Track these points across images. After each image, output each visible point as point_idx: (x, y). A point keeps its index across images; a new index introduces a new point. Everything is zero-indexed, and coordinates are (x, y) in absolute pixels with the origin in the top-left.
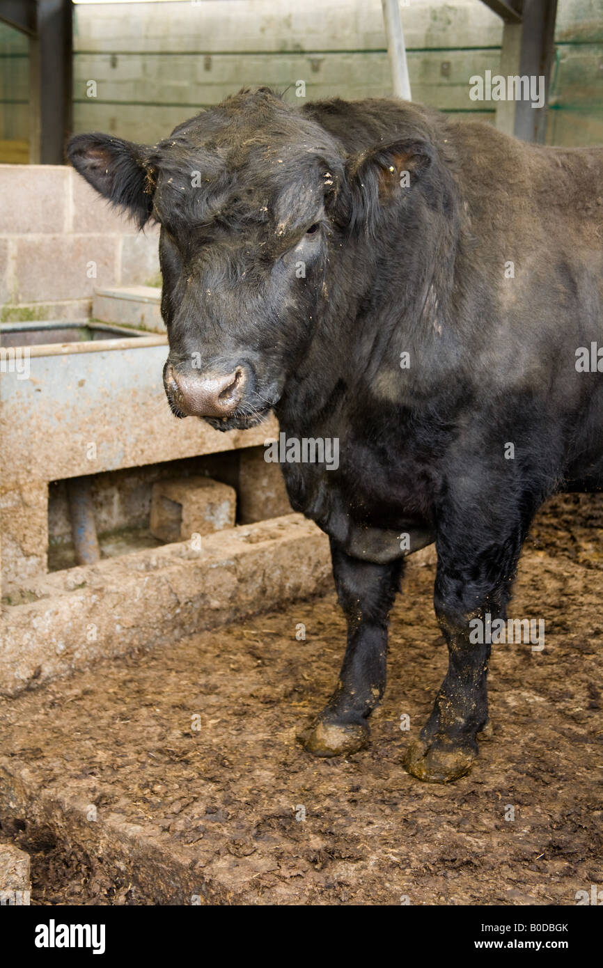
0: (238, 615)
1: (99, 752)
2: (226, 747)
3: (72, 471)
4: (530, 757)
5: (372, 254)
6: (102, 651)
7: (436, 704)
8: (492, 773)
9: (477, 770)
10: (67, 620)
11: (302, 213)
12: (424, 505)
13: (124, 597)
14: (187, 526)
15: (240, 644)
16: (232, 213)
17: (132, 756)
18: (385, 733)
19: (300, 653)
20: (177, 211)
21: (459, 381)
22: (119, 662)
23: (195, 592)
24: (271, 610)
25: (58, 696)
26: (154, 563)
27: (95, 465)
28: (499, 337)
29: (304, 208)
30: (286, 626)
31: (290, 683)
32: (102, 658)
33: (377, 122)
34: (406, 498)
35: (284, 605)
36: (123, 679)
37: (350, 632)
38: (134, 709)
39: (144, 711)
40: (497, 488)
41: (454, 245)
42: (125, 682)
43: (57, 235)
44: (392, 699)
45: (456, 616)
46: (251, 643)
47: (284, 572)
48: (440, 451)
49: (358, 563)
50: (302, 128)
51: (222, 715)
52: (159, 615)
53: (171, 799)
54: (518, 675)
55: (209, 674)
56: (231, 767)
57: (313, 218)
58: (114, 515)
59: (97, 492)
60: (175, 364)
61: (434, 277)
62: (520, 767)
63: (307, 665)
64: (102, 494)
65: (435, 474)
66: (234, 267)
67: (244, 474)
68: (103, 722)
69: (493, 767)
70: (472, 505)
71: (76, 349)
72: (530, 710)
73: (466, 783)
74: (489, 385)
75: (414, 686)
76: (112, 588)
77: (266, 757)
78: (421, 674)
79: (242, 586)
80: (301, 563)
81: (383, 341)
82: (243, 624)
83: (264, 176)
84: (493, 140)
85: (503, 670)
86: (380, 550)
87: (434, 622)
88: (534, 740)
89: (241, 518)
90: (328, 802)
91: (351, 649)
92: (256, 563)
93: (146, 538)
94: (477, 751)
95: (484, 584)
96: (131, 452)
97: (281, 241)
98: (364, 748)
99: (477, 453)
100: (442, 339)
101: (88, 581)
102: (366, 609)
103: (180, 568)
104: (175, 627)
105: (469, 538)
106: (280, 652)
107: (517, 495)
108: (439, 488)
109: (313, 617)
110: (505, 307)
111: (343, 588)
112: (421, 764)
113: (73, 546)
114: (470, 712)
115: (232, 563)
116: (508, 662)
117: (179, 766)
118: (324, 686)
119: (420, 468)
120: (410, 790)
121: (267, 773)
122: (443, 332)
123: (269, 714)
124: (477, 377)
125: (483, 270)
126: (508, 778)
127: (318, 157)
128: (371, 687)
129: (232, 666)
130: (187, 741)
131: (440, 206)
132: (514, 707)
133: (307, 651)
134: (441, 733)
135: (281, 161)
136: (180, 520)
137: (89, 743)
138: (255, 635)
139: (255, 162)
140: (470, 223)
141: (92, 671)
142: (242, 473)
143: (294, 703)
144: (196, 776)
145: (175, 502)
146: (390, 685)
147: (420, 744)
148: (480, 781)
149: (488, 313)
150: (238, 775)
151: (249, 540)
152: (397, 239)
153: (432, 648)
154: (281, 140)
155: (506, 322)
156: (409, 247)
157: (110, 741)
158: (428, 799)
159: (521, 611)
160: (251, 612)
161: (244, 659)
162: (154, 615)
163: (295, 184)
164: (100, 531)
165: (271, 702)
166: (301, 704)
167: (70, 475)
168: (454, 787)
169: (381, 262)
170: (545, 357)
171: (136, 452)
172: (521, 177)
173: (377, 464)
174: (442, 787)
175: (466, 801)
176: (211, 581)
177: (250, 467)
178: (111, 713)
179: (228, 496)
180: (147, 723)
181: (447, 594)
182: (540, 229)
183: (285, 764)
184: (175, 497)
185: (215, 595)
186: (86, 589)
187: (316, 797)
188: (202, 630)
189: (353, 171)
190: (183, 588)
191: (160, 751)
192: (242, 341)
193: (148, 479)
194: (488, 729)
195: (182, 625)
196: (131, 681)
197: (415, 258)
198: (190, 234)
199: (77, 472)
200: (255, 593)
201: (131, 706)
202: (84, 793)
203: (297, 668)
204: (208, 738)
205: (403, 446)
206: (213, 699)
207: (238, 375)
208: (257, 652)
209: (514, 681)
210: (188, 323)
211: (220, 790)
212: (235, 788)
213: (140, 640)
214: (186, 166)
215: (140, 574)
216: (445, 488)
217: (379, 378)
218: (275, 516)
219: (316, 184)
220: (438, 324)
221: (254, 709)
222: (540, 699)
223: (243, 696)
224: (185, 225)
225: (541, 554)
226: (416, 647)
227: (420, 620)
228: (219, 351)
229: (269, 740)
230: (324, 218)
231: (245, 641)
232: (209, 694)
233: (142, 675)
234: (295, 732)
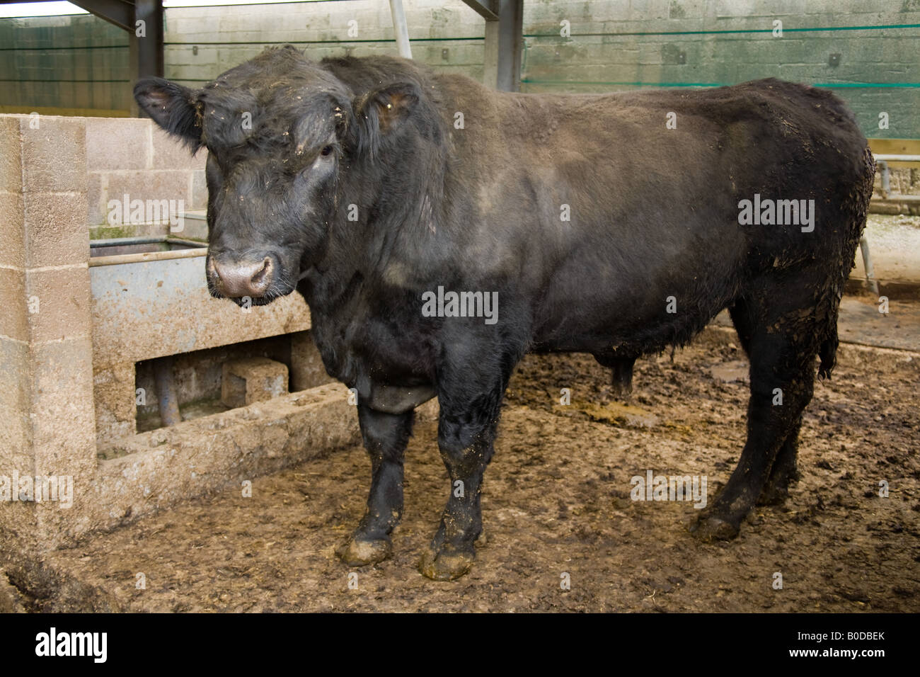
0: (290, 462)
1: (178, 572)
2: (279, 562)
3: (155, 353)
4: (515, 557)
5: (378, 174)
6: (181, 493)
7: (442, 520)
8: (486, 570)
9: (475, 569)
10: (151, 469)
11: (316, 137)
12: (428, 367)
13: (197, 451)
14: (250, 396)
15: (292, 484)
16: (259, 136)
17: (204, 574)
18: (404, 546)
19: (339, 489)
20: (218, 136)
21: (451, 269)
22: (195, 502)
23: (255, 445)
24: (316, 457)
25: (145, 530)
26: (222, 423)
27: (173, 348)
28: (480, 235)
29: (318, 133)
30: (328, 469)
31: (330, 512)
32: (181, 499)
33: (380, 73)
34: (414, 362)
35: (326, 454)
36: (197, 515)
37: (374, 468)
38: (206, 537)
39: (215, 539)
40: (483, 351)
41: (442, 165)
42: (199, 517)
43: (140, 171)
44: (410, 520)
45: (455, 452)
46: (301, 483)
47: (326, 428)
48: (439, 324)
49: (378, 414)
50: (319, 75)
51: (277, 539)
52: (226, 464)
53: (235, 604)
54: (506, 497)
55: (267, 508)
56: (284, 578)
57: (326, 141)
58: (192, 390)
59: (178, 371)
60: (215, 255)
61: (428, 190)
62: (508, 565)
63: (344, 497)
64: (182, 373)
65: (435, 342)
66: (262, 178)
67: (295, 355)
68: (182, 549)
69: (487, 566)
70: (465, 364)
71: (155, 258)
72: (515, 523)
73: (466, 579)
74: (474, 272)
75: (427, 509)
76: (188, 443)
77: (311, 569)
78: (432, 500)
79: (293, 439)
80: (340, 420)
81: (390, 239)
82: (294, 469)
83: (286, 108)
84: (469, 87)
85: (495, 494)
86: (397, 403)
87: (441, 460)
88: (518, 544)
89: (292, 388)
90: (359, 600)
91: (376, 483)
92: (303, 421)
93: (219, 406)
94: (474, 555)
95: (475, 426)
96: (202, 337)
97: (301, 159)
98: (388, 557)
99: (467, 324)
100: (437, 237)
101: (169, 439)
102: (386, 451)
103: (243, 427)
104: (239, 473)
105: (464, 391)
106: (324, 489)
107: (499, 356)
108: (439, 353)
109: (349, 462)
110: (484, 212)
111: (367, 435)
112: (432, 567)
113: (159, 414)
114: (468, 526)
115: (284, 422)
116: (499, 488)
117: (242, 579)
118: (357, 513)
119: (423, 338)
120: (423, 587)
121: (312, 581)
122: (437, 231)
123: (314, 536)
124: (464, 266)
125: (466, 183)
126: (498, 574)
127: (329, 95)
128: (391, 511)
129: (285, 501)
130: (249, 559)
131: (431, 135)
132: (504, 521)
133: (345, 487)
134: (446, 542)
135: (299, 98)
136: (245, 392)
137: (170, 565)
138: (304, 477)
139: (280, 99)
140: (454, 148)
141: (173, 510)
142: (293, 353)
143: (334, 527)
144: (256, 586)
145: (240, 377)
146: (408, 510)
147: (431, 553)
148: (477, 577)
149: (471, 217)
150: (289, 584)
151: (298, 403)
152: (397, 161)
153: (441, 481)
154: (300, 82)
155: (485, 223)
156: (407, 167)
157: (186, 563)
158: (438, 593)
159: (509, 450)
160: (300, 460)
161: (295, 495)
162: (222, 463)
163: (310, 115)
164: (181, 402)
165: (315, 527)
166: (339, 527)
167: (153, 357)
168: (457, 583)
169: (385, 179)
170: (515, 249)
171: (206, 338)
172: (491, 113)
173: (390, 336)
174: (448, 583)
175: (466, 593)
176: (268, 436)
177: (299, 349)
178: (188, 541)
179: (282, 371)
180: (216, 548)
181: (448, 435)
182: (508, 153)
183: (326, 573)
184: (240, 373)
185: (271, 447)
186: (167, 445)
187: (350, 597)
188: (261, 475)
189: (359, 108)
190: (245, 442)
191: (226, 568)
192: (270, 237)
193: (219, 361)
194: (483, 538)
195: (245, 471)
196: (204, 516)
197: (412, 176)
198: (228, 153)
199: (159, 354)
200: (303, 445)
201: (204, 535)
202: (165, 604)
203: (336, 500)
204: (265, 556)
205: (409, 321)
206: (269, 527)
207: (266, 264)
208: (305, 490)
209: (503, 501)
210: (225, 223)
211: (274, 596)
212: (286, 594)
213: (211, 484)
214: (225, 101)
215: (210, 432)
216: (444, 353)
217: (389, 269)
218: (318, 385)
219: (328, 115)
220: (433, 225)
221: (302, 533)
222: (523, 514)
223: (294, 524)
224: (223, 147)
225: (524, 408)
226: (429, 480)
227: (432, 459)
228: (251, 244)
229: (313, 556)
230: (336, 142)
231: (296, 481)
232: (266, 523)
233: (213, 511)
234: (334, 549)
